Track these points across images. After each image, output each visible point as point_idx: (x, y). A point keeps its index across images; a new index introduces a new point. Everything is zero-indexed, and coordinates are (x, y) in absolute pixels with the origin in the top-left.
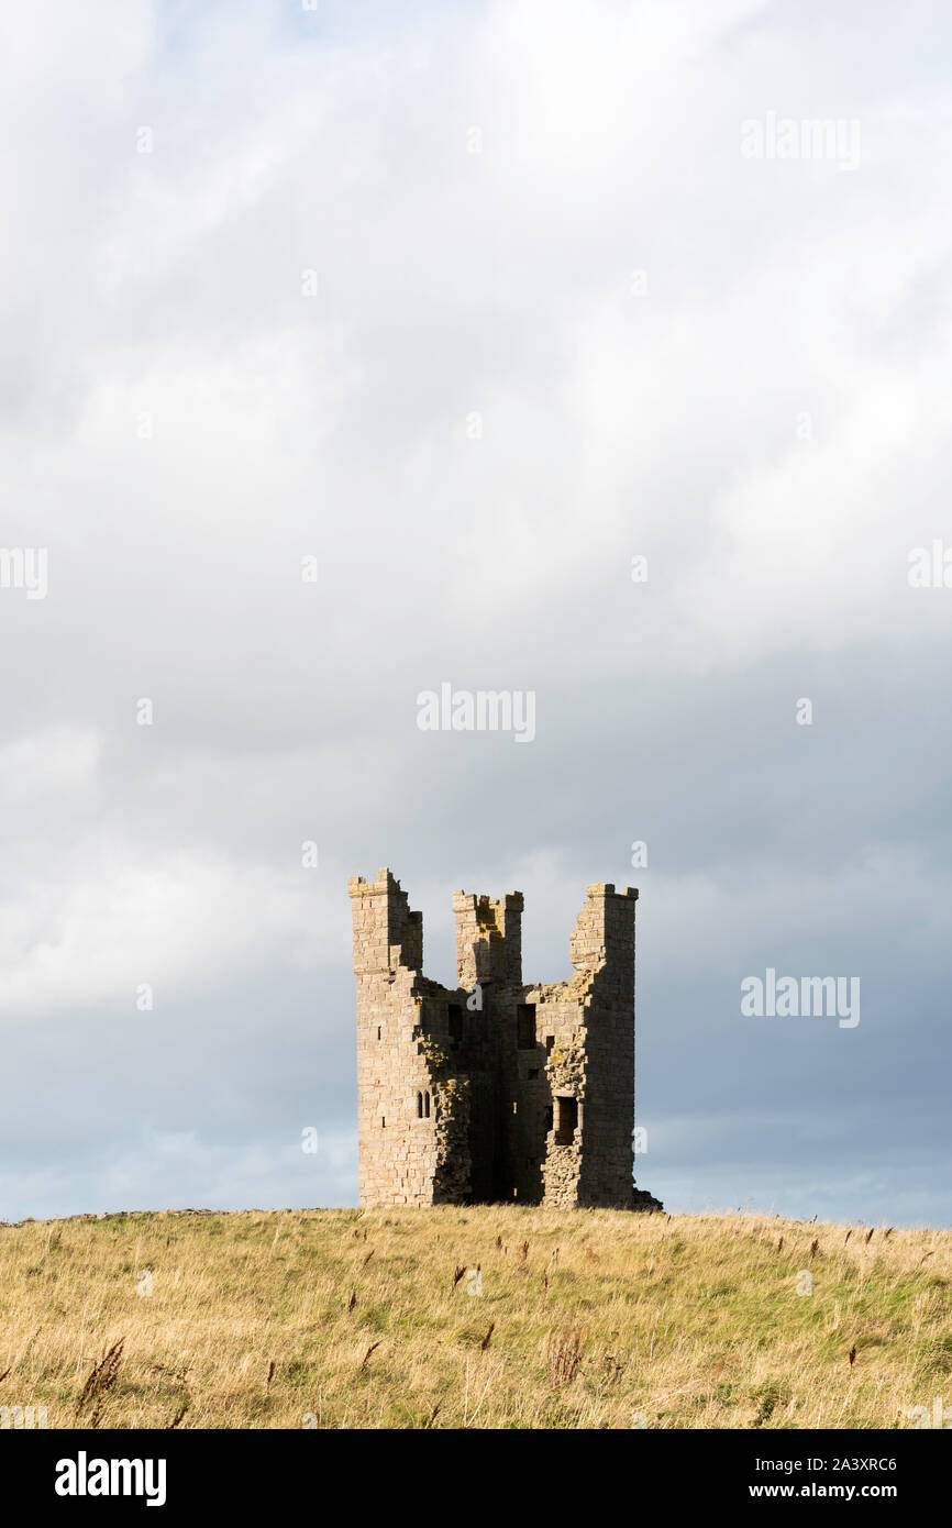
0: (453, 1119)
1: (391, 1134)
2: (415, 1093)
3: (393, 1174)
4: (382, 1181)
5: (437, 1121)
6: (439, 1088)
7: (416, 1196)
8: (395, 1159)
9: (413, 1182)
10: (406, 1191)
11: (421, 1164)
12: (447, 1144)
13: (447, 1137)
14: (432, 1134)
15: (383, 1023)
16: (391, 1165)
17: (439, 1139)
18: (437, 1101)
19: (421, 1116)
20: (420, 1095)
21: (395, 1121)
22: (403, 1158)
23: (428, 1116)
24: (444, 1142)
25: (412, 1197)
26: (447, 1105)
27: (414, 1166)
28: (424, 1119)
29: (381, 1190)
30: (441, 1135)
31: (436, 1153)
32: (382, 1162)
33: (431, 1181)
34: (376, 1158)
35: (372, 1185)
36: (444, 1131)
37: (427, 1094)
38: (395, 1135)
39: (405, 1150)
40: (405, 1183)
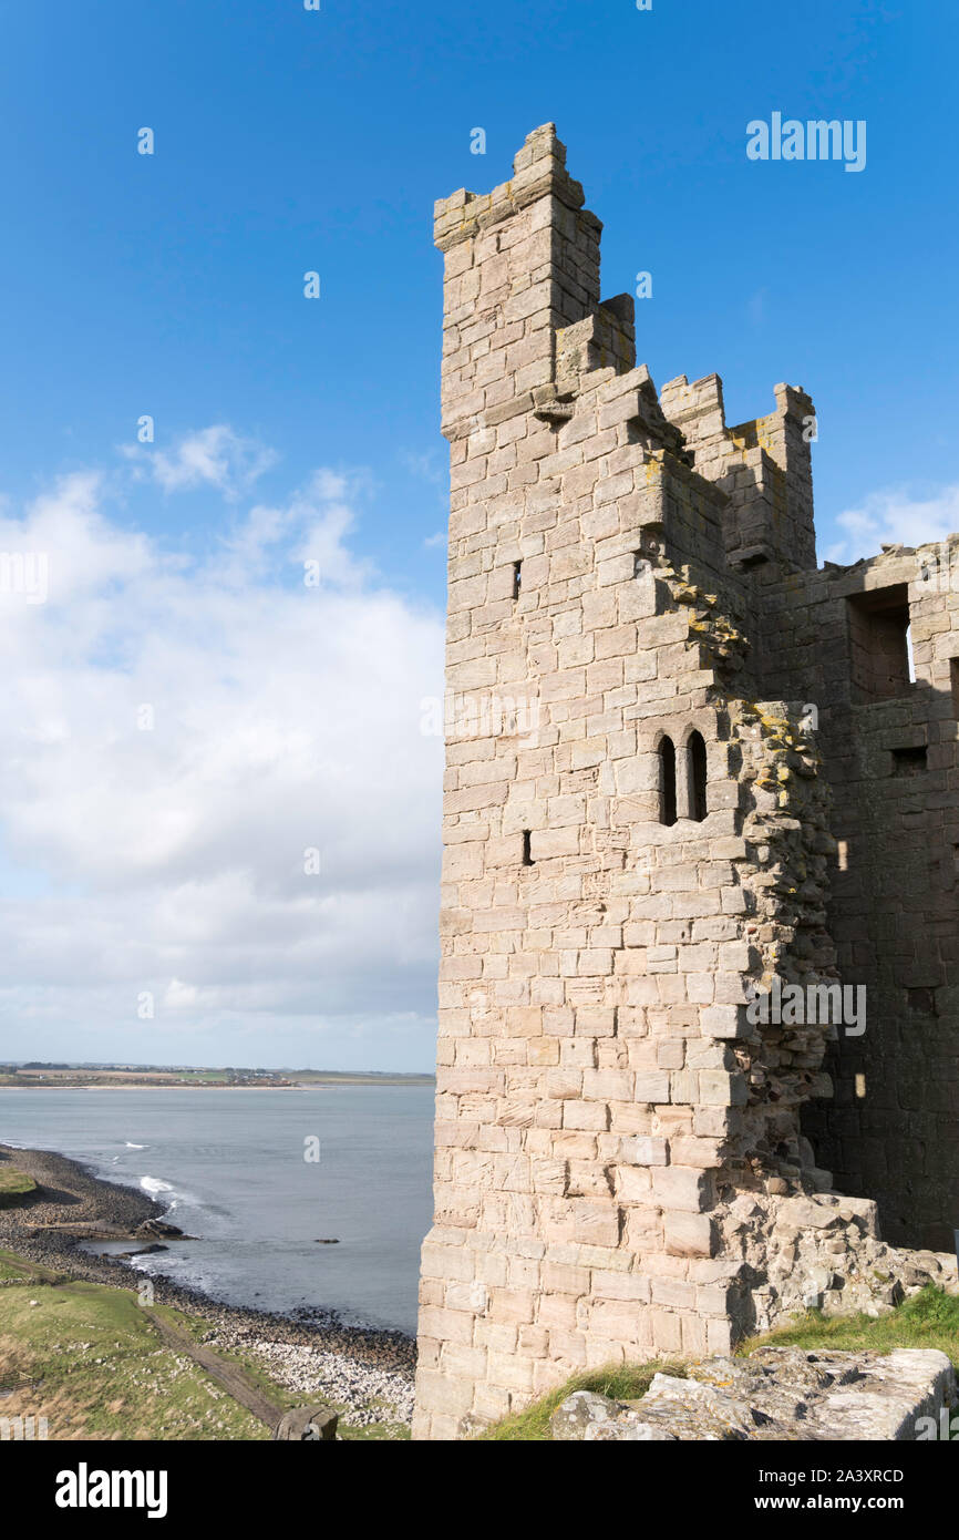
0: (795, 824)
1: (548, 884)
2: (649, 742)
3: (559, 1021)
4: (518, 1045)
5: (738, 830)
6: (736, 718)
7: (652, 1106)
8: (568, 968)
9: (640, 1056)
10: (607, 1084)
11: (673, 992)
12: (781, 916)
13: (777, 891)
14: (718, 875)
15: (527, 549)
16: (550, 991)
17: (748, 895)
18: (734, 759)
19: (668, 817)
20: (666, 748)
21: (568, 839)
22: (598, 961)
23: (699, 813)
24: (769, 906)
25: (636, 1110)
26: (773, 773)
27: (641, 994)
28: (684, 827)
29: (513, 1074)
30: (757, 881)
31: (741, 947)
32: (520, 978)
33: (718, 1054)
34: (496, 964)
35: (483, 1059)
36: (767, 865)
37: (696, 744)
38: (571, 886)
39: (607, 938)
40: (607, 1055)
